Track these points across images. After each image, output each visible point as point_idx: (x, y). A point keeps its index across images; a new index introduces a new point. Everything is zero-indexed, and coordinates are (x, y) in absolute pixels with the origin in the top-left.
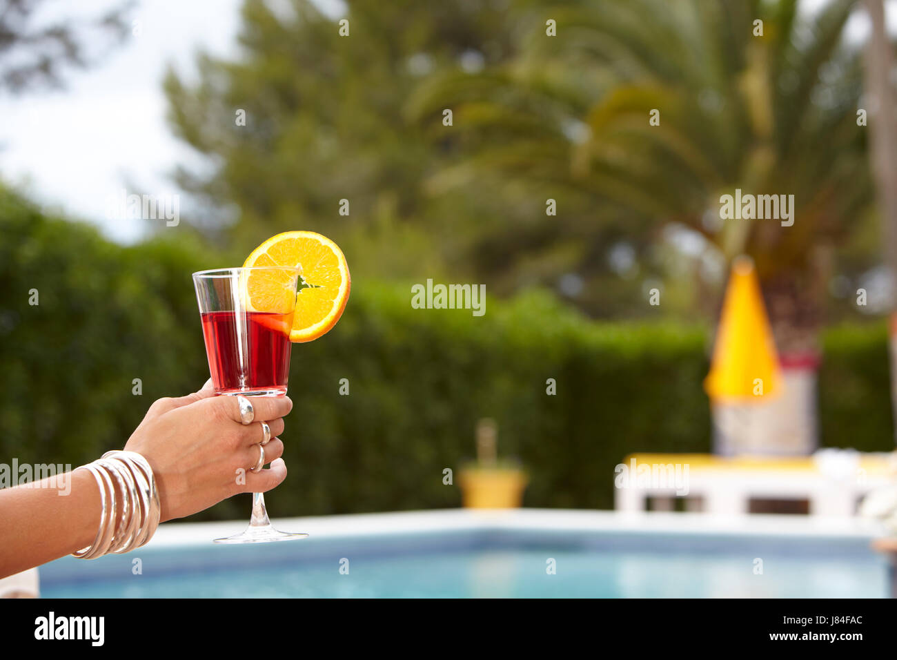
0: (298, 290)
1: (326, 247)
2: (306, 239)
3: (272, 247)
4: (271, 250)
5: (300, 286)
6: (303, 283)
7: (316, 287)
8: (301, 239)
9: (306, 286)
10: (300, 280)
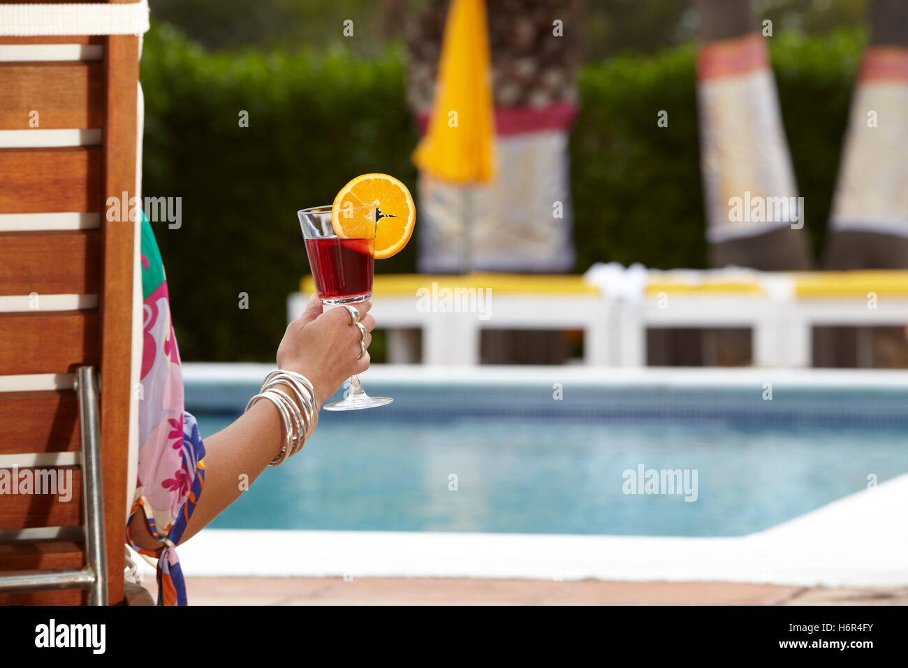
0: (377, 220)
1: (395, 185)
2: (380, 180)
3: (354, 187)
4: (354, 189)
5: (378, 217)
6: (380, 214)
7: (390, 216)
8: (376, 179)
9: (383, 216)
10: (378, 212)
